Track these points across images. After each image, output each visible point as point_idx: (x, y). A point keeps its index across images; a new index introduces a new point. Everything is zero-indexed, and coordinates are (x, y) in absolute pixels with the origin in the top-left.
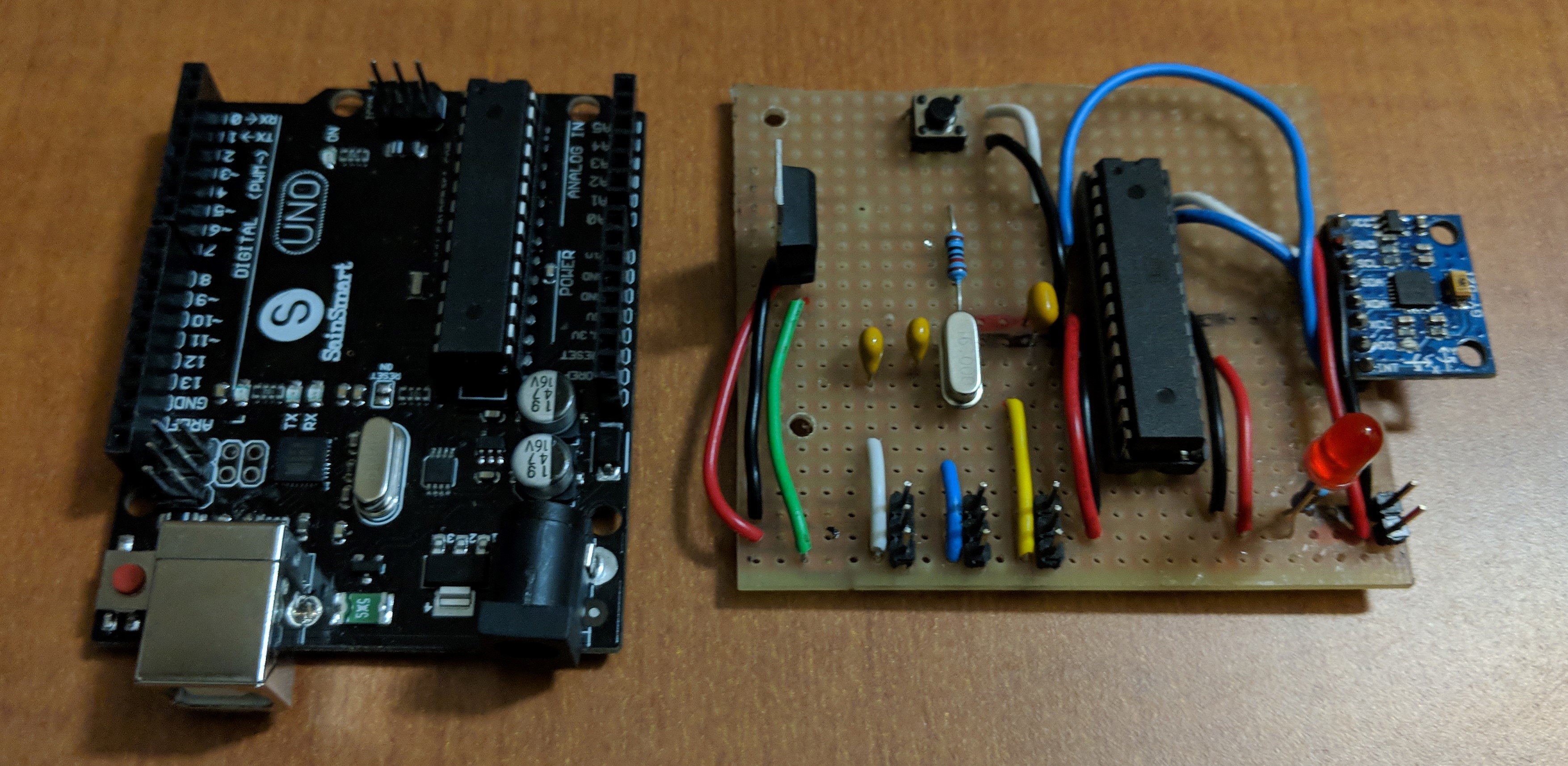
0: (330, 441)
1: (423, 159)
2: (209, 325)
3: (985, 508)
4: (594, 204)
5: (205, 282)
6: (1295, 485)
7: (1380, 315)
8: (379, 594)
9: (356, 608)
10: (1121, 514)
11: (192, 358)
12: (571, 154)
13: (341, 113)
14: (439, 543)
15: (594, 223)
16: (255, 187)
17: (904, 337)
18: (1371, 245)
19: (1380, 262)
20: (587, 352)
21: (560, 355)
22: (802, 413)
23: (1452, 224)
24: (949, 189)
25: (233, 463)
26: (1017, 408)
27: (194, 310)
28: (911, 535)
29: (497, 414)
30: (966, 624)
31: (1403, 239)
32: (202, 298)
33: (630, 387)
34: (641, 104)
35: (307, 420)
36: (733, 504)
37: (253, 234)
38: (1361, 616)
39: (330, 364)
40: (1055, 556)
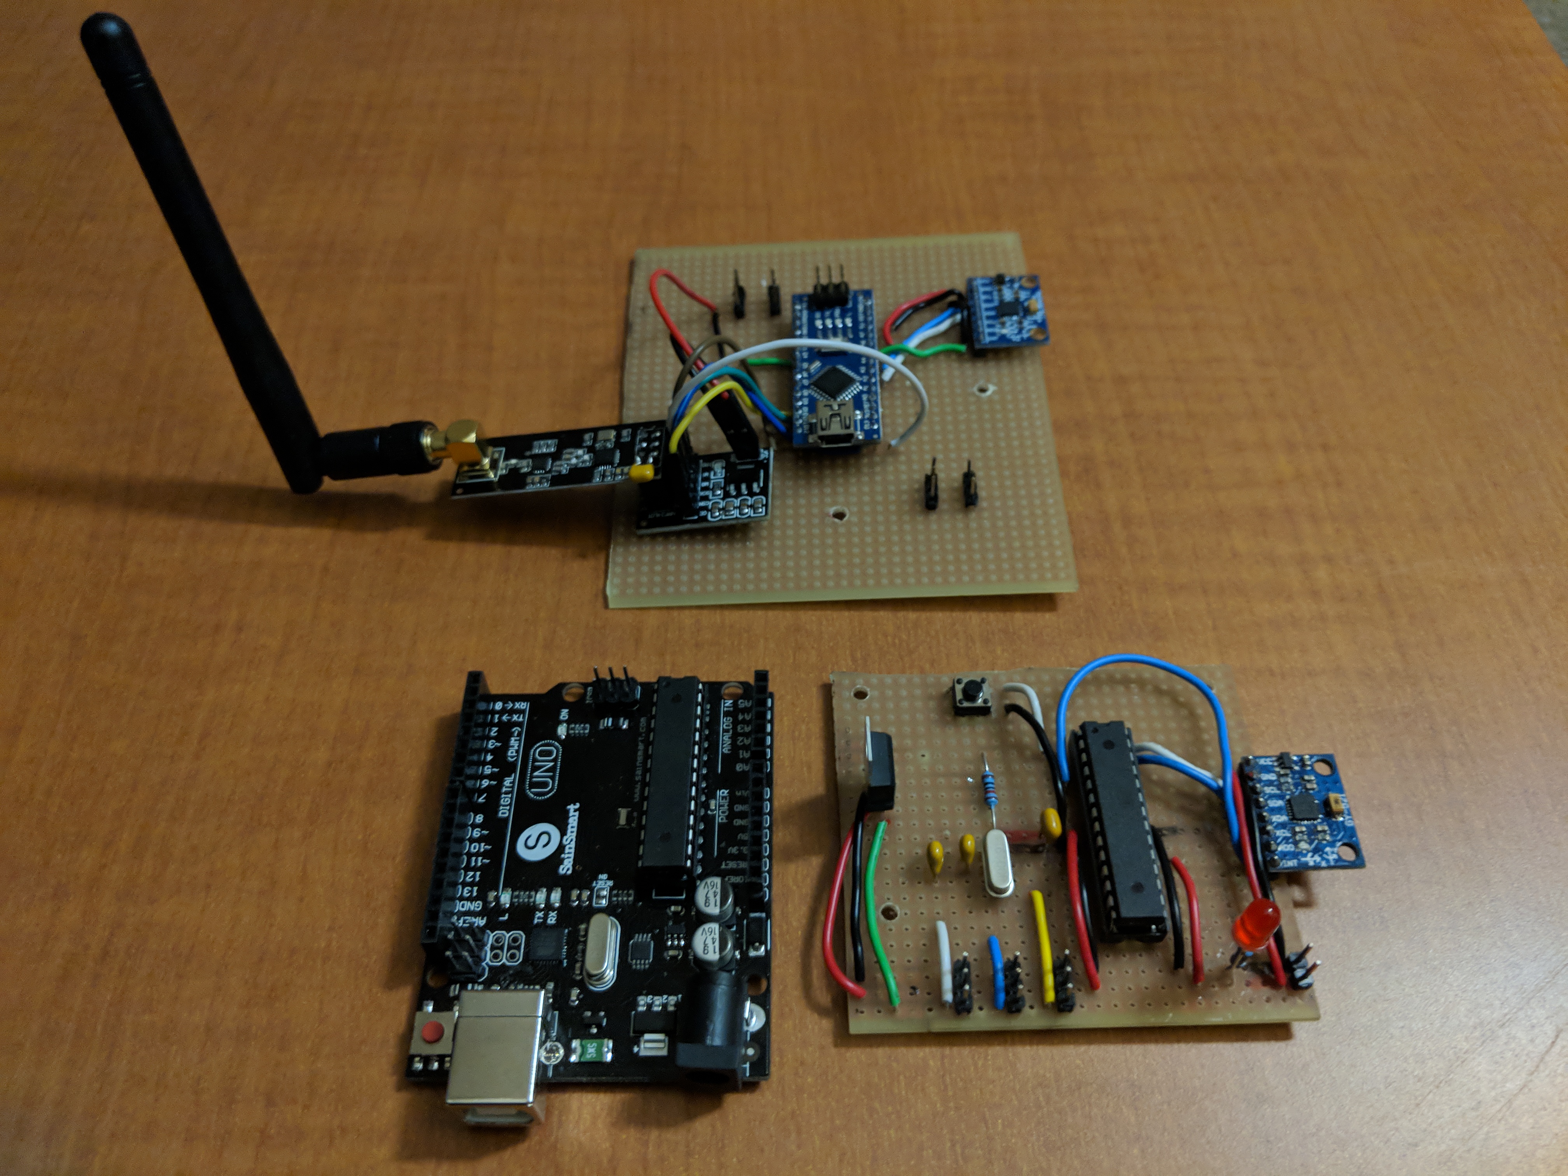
0: (566, 931)
1: (625, 730)
2: (482, 850)
3: (1019, 970)
4: (741, 757)
5: (479, 820)
6: (1232, 948)
7: (1282, 826)
8: (602, 1040)
9: (587, 1050)
10: (1114, 972)
11: (471, 873)
12: (725, 723)
13: (569, 699)
14: (642, 1003)
15: (741, 769)
16: (512, 753)
17: (958, 847)
18: (1272, 777)
19: (1279, 789)
20: (738, 862)
21: (721, 865)
22: (889, 903)
23: (1328, 761)
24: (982, 741)
25: (501, 948)
26: (1038, 897)
27: (472, 840)
28: (970, 991)
29: (679, 908)
30: (1010, 1055)
31: (1294, 772)
32: (477, 831)
33: (769, 887)
34: (771, 688)
35: (550, 916)
36: (844, 969)
37: (511, 785)
38: (1287, 1042)
39: (565, 876)
40: (1069, 1003)
